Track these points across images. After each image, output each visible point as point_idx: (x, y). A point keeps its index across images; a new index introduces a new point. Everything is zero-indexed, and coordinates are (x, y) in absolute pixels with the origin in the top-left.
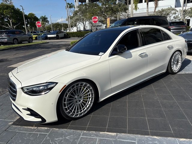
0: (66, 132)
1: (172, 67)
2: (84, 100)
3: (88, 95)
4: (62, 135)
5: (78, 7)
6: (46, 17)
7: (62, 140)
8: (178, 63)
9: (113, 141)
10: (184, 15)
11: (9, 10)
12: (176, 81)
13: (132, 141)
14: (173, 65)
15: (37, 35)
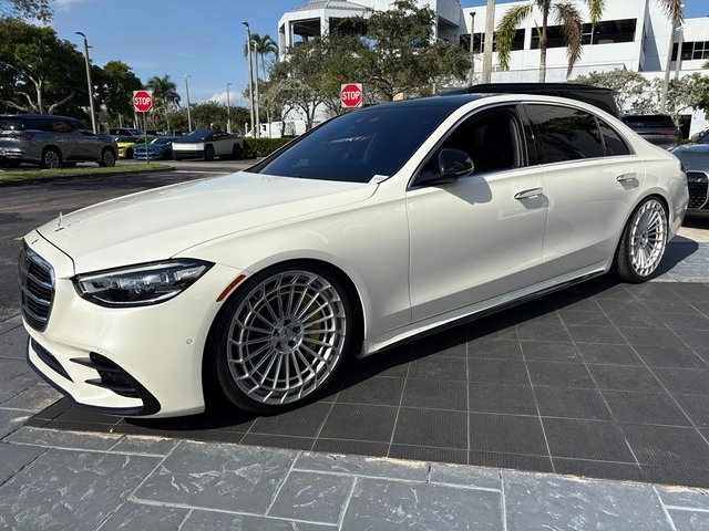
0: (236, 453)
1: (633, 253)
2: (308, 340)
3: (323, 323)
4: (218, 462)
5: (291, 50)
6: (170, 81)
7: (217, 479)
8: (653, 243)
9: (415, 487)
10: (671, 97)
11: (32, 47)
12: (644, 305)
13: (488, 490)
14: (636, 247)
15: (134, 140)
